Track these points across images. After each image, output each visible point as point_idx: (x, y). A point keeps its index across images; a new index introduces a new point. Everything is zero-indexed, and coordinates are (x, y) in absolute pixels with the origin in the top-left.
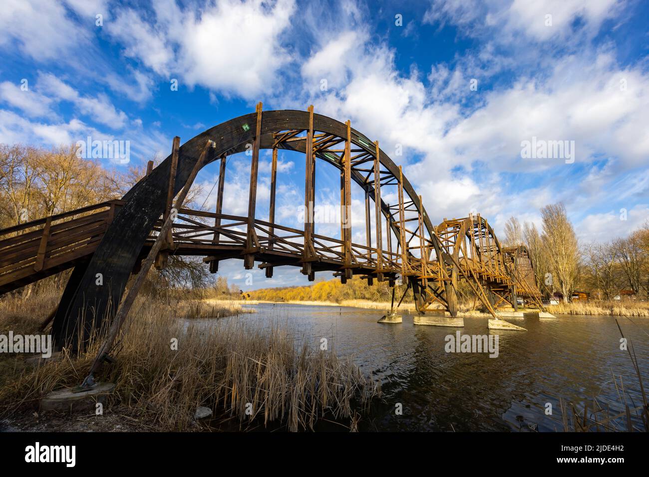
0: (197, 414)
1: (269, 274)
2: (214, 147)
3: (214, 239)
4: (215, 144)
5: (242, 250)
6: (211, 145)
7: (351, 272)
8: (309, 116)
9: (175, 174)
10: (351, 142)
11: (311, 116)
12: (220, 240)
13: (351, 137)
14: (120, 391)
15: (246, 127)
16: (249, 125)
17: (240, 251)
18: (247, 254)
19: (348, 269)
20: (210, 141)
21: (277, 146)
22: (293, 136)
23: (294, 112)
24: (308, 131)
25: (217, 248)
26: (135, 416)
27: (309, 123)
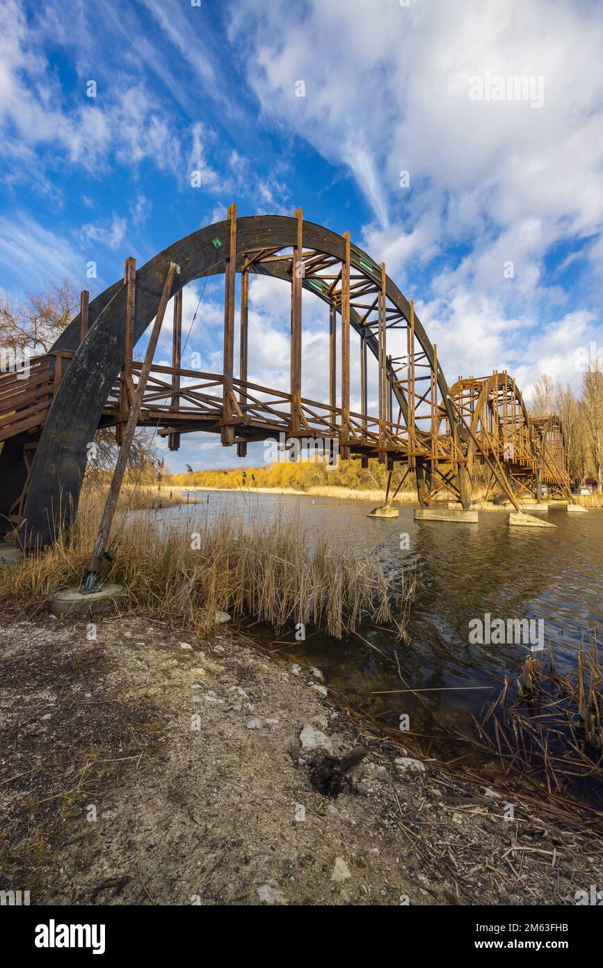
0: (217, 618)
1: (242, 452)
2: (179, 272)
3: (172, 404)
4: (179, 268)
5: (218, 420)
6: (175, 270)
7: (349, 450)
8: (297, 225)
9: (133, 314)
10: (351, 265)
11: (300, 225)
12: (180, 406)
13: (351, 256)
14: (135, 592)
15: (217, 242)
16: (221, 240)
17: (214, 422)
18: (224, 426)
19: (344, 446)
20: (173, 265)
21: (248, 268)
22: (271, 255)
23: (278, 218)
24: (296, 248)
25: (175, 416)
26: (161, 620)
27: (297, 236)
